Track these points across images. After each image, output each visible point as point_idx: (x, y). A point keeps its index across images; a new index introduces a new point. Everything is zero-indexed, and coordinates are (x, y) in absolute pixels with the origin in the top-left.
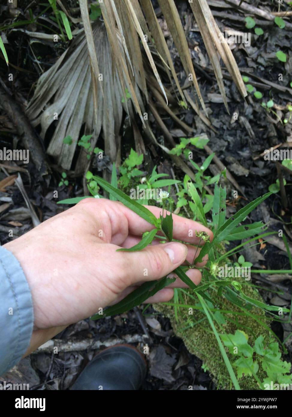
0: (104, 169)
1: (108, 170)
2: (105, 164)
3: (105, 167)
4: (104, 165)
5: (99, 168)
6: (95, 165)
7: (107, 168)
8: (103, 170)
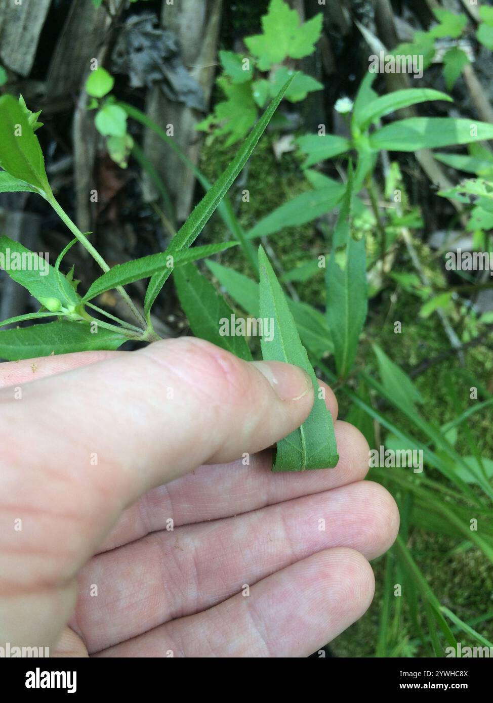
0: (156, 82)
1: (166, 89)
2: (160, 61)
3: (157, 76)
4: (153, 67)
5: (136, 74)
6: (120, 61)
7: (166, 81)
8: (150, 85)
